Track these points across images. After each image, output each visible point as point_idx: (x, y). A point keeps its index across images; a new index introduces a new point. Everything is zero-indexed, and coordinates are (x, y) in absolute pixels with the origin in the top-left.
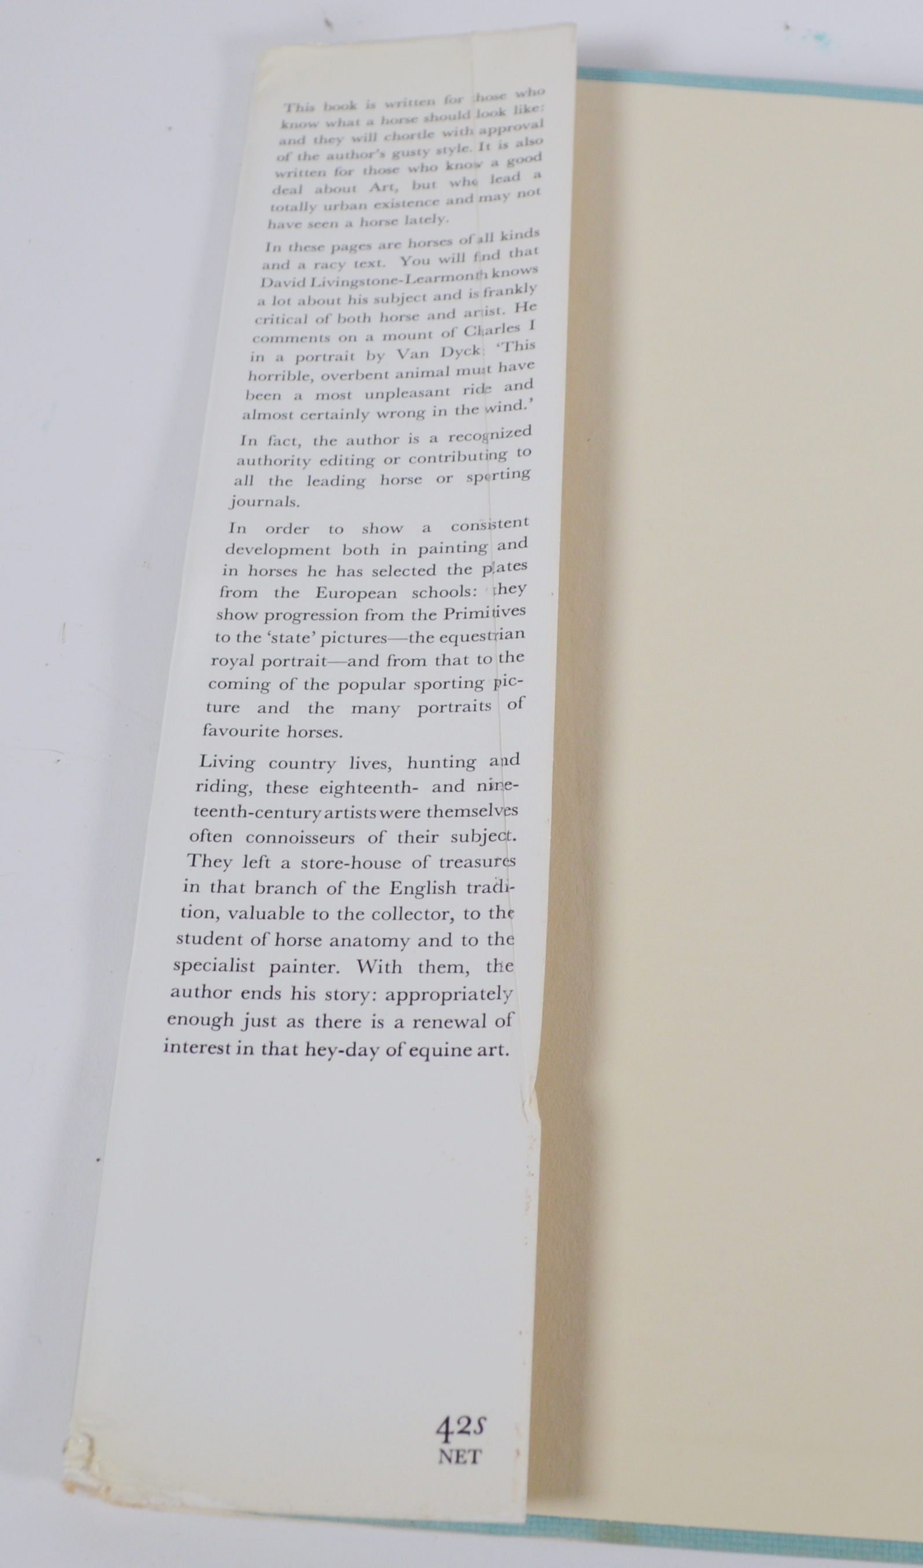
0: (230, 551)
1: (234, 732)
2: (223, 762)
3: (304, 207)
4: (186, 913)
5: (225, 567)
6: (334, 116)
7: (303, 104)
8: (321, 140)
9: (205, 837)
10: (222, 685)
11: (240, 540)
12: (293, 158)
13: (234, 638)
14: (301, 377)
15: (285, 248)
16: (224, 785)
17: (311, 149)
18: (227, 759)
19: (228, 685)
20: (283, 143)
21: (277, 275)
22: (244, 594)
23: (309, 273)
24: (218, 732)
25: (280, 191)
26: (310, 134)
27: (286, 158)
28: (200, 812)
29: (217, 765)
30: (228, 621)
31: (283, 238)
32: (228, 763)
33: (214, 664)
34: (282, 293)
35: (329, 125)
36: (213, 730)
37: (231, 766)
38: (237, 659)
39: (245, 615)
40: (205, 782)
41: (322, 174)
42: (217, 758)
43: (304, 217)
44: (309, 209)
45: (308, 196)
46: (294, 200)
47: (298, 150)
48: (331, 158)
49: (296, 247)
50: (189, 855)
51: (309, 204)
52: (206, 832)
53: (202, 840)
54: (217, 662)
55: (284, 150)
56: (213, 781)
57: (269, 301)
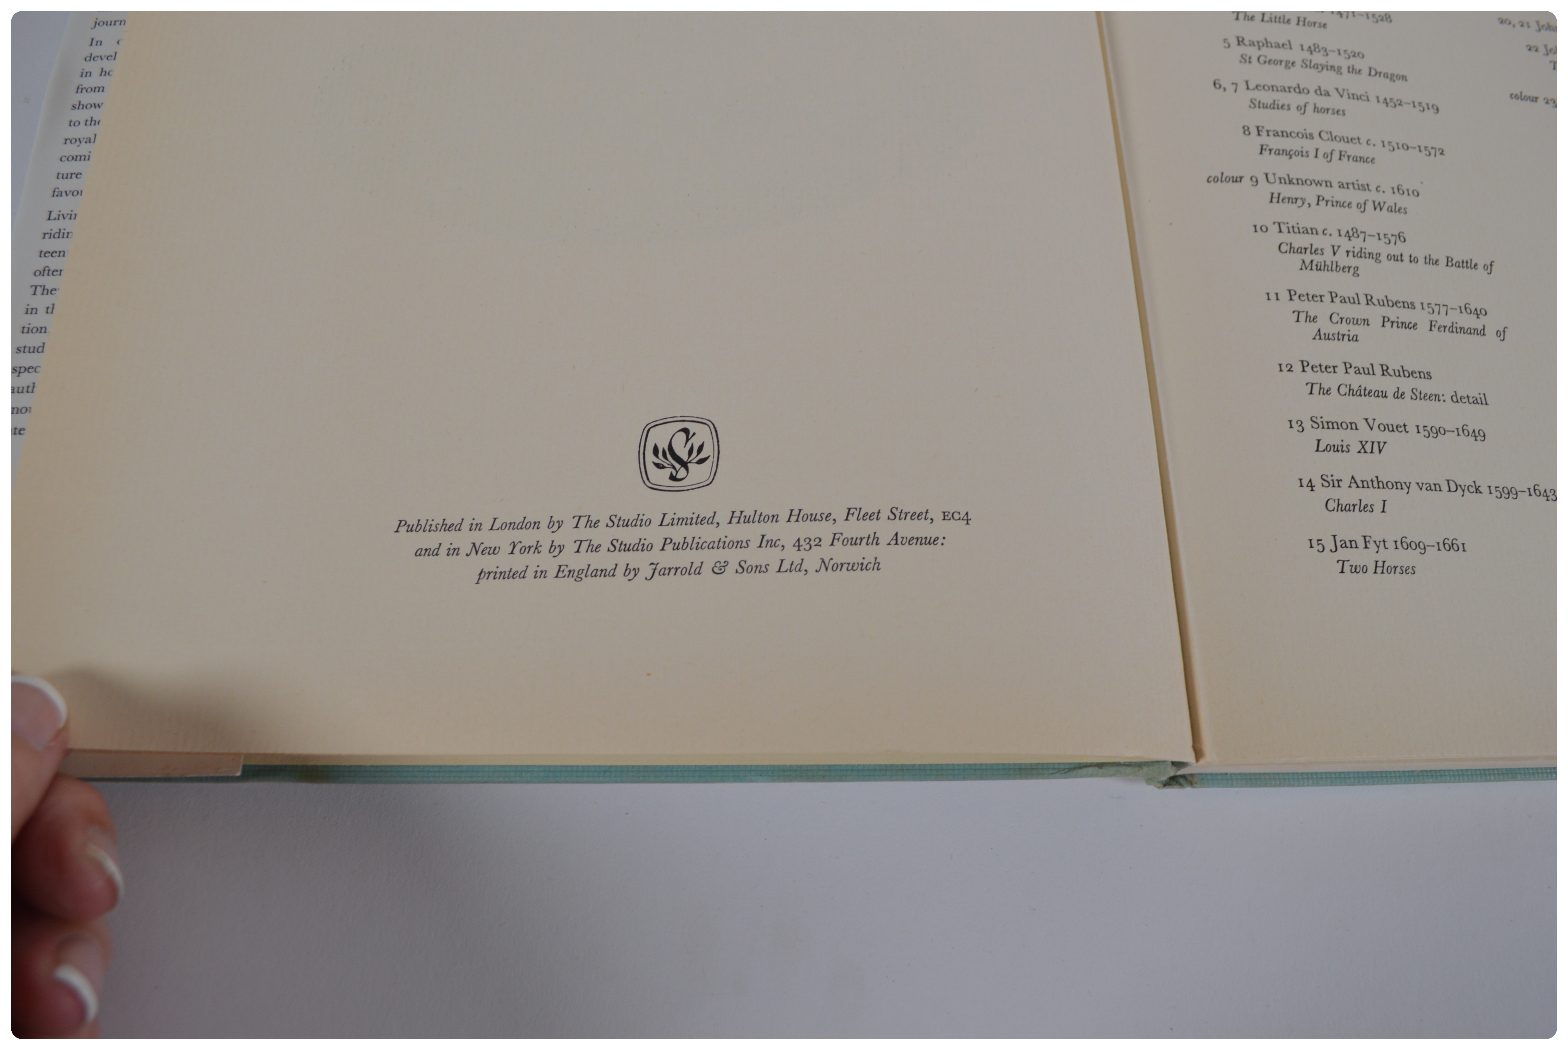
0: (88, 59)
1: (75, 193)
2: (65, 216)
4: (26, 330)
5: (82, 71)
9: (46, 272)
10: (70, 158)
11: (96, 51)
13: (83, 123)
16: (64, 233)
18: (68, 213)
19: (74, 158)
22: (93, 90)
24: (64, 194)
28: (43, 254)
29: (60, 218)
30: (80, 110)
32: (69, 216)
33: (66, 143)
36: (60, 192)
37: (70, 219)
38: (84, 138)
39: (93, 106)
40: (50, 232)
42: (61, 213)
50: (32, 286)
52: (47, 269)
53: (43, 275)
54: (68, 142)
56: (56, 230)
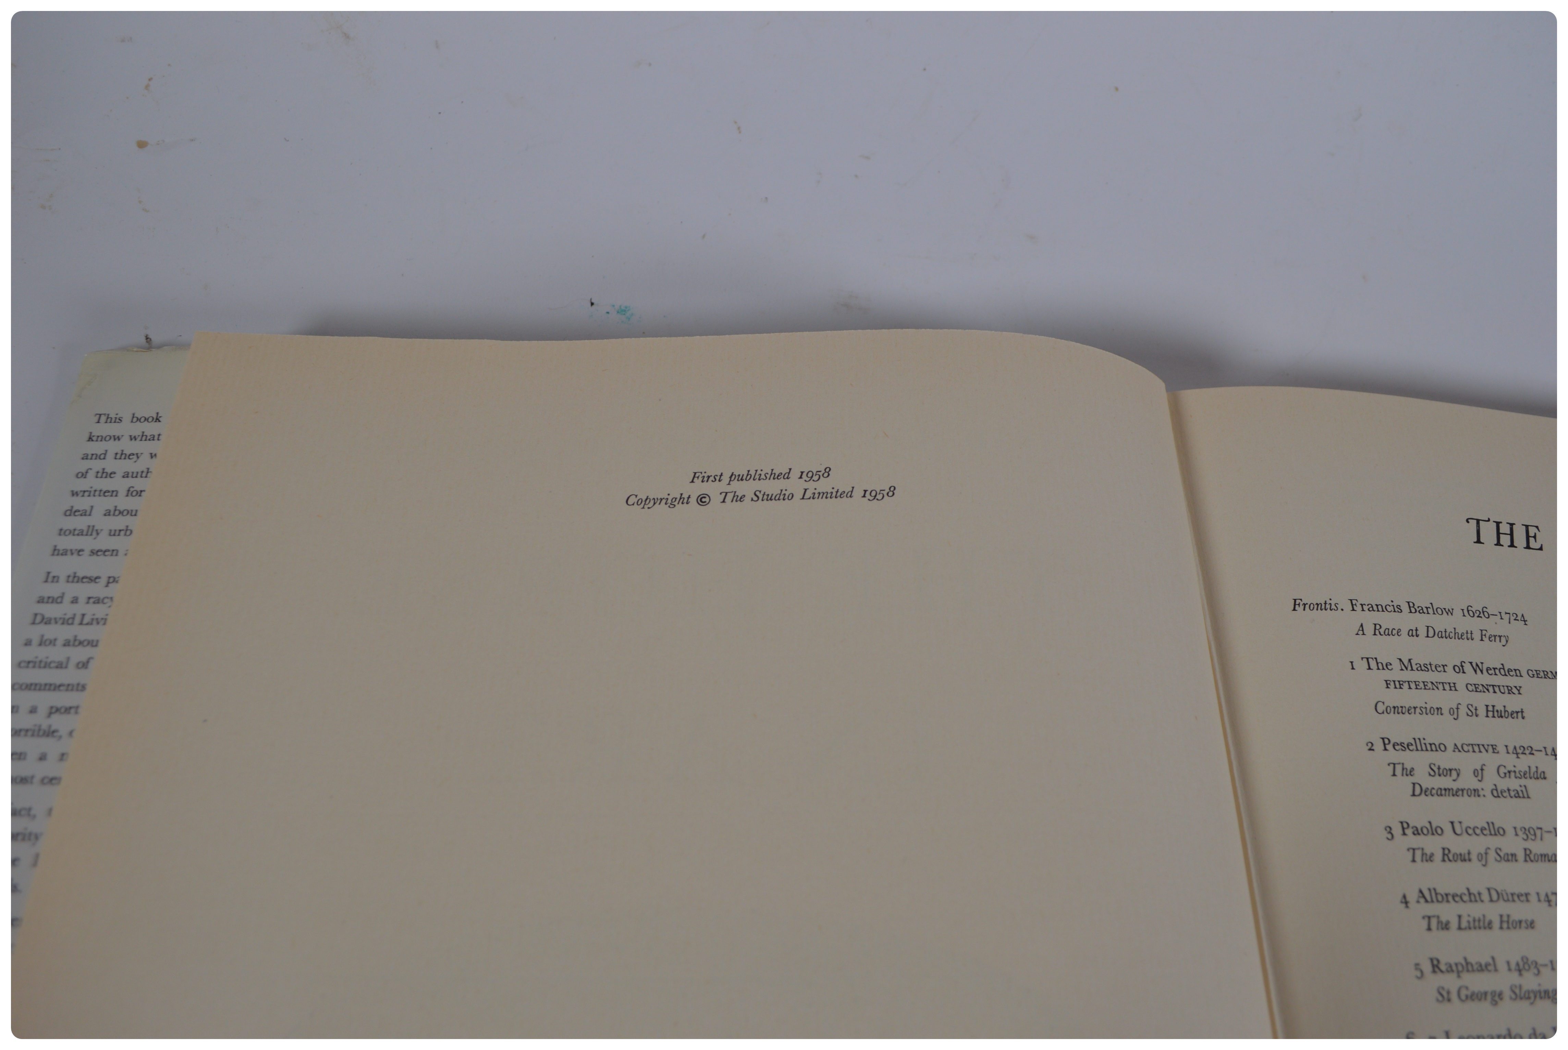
3: (92, 531)
6: (137, 429)
7: (113, 415)
8: (122, 455)
12: (91, 474)
14: (50, 733)
15: (63, 579)
17: (110, 464)
20: (85, 457)
21: (50, 611)
23: (80, 608)
25: (71, 512)
26: (113, 447)
27: (84, 475)
31: (63, 566)
34: (50, 631)
35: (133, 438)
41: (114, 493)
43: (86, 543)
44: (94, 533)
45: (97, 520)
46: (80, 523)
47: (97, 465)
48: (126, 475)
49: (74, 578)
51: (95, 528)
55: (84, 466)
57: (36, 641)
